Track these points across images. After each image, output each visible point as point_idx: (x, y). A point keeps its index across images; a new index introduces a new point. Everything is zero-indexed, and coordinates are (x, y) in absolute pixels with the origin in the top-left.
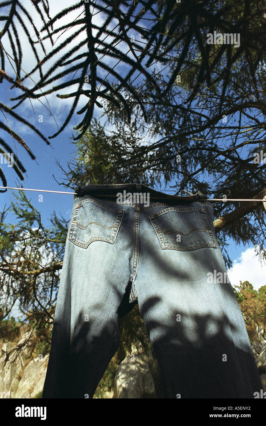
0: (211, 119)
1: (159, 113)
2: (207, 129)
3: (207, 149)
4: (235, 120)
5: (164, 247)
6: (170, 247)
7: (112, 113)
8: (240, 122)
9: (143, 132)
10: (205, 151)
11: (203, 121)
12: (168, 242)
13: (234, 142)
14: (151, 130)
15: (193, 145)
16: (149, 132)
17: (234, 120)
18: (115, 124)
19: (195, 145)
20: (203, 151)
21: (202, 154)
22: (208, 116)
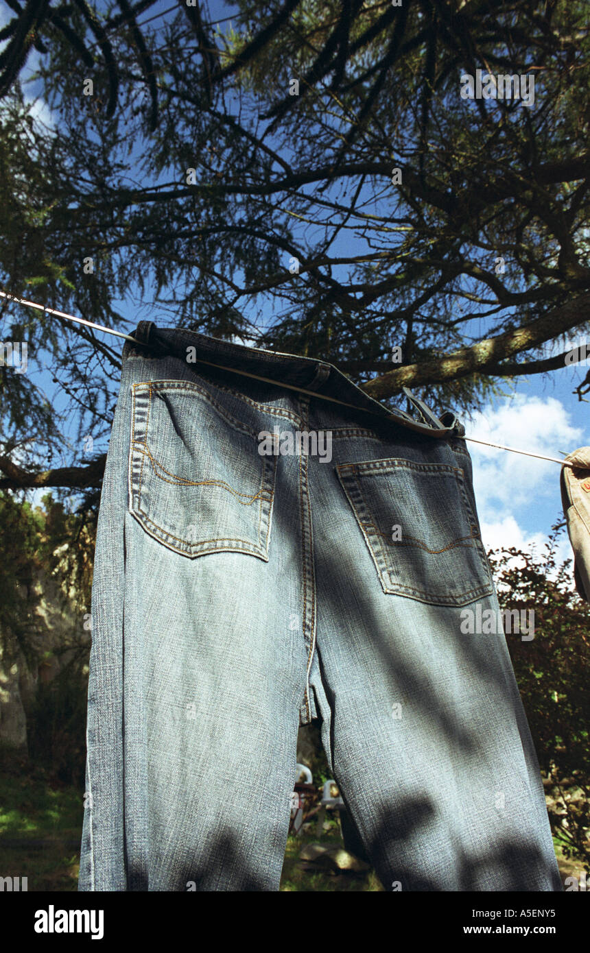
0: (294, 173)
1: (178, 120)
2: (277, 194)
3: (269, 239)
4: (345, 193)
5: (389, 587)
6: (403, 589)
7: (57, 81)
8: (354, 200)
9: (129, 154)
10: (264, 241)
11: (277, 173)
12: (398, 573)
13: (329, 239)
14: (150, 156)
15: (241, 221)
16: (145, 158)
17: (343, 191)
18: (61, 111)
19: (246, 221)
20: (259, 239)
21: (253, 245)
22: (289, 164)
